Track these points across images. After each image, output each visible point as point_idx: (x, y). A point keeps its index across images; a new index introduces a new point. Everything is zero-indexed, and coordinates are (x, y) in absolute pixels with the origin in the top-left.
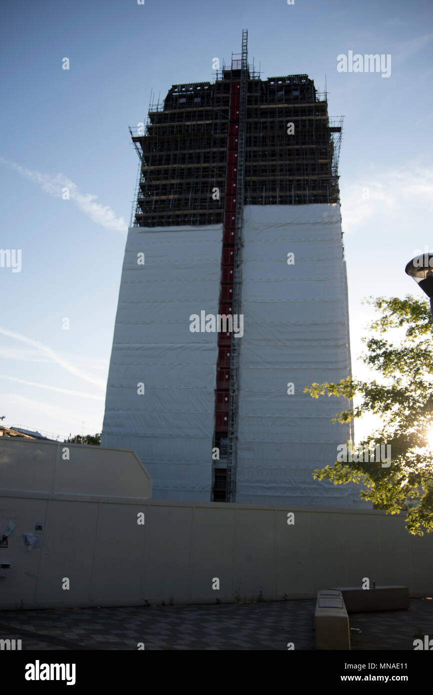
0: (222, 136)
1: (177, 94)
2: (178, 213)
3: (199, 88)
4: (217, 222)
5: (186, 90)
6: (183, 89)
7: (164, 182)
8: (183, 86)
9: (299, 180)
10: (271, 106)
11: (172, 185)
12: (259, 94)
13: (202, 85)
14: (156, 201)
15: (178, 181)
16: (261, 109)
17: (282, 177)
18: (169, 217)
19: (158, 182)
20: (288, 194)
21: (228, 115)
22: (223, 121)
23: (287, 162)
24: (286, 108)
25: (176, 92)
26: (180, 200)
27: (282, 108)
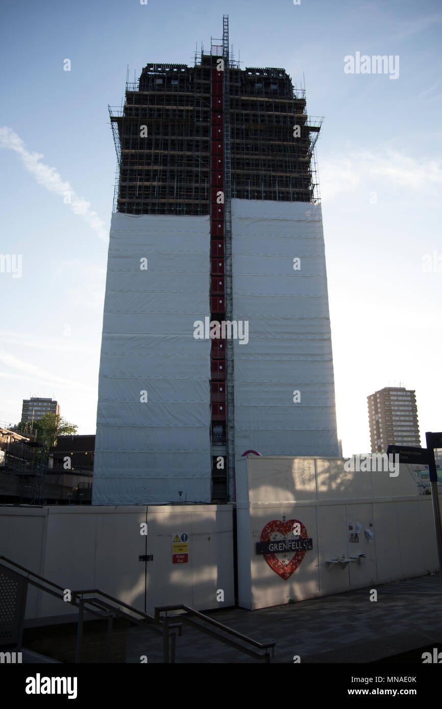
0: (205, 124)
1: (153, 73)
2: (163, 201)
3: (175, 70)
4: (204, 213)
5: (162, 70)
6: (159, 69)
7: (146, 168)
8: (159, 66)
9: (282, 177)
10: (252, 98)
11: (156, 171)
12: (239, 84)
13: (179, 67)
14: (140, 187)
15: (161, 168)
16: (242, 100)
17: (265, 172)
18: (154, 204)
19: (140, 167)
20: (272, 189)
21: (209, 103)
22: (205, 109)
23: (270, 157)
24: (266, 102)
25: (152, 71)
26: (164, 187)
27: (263, 101)
